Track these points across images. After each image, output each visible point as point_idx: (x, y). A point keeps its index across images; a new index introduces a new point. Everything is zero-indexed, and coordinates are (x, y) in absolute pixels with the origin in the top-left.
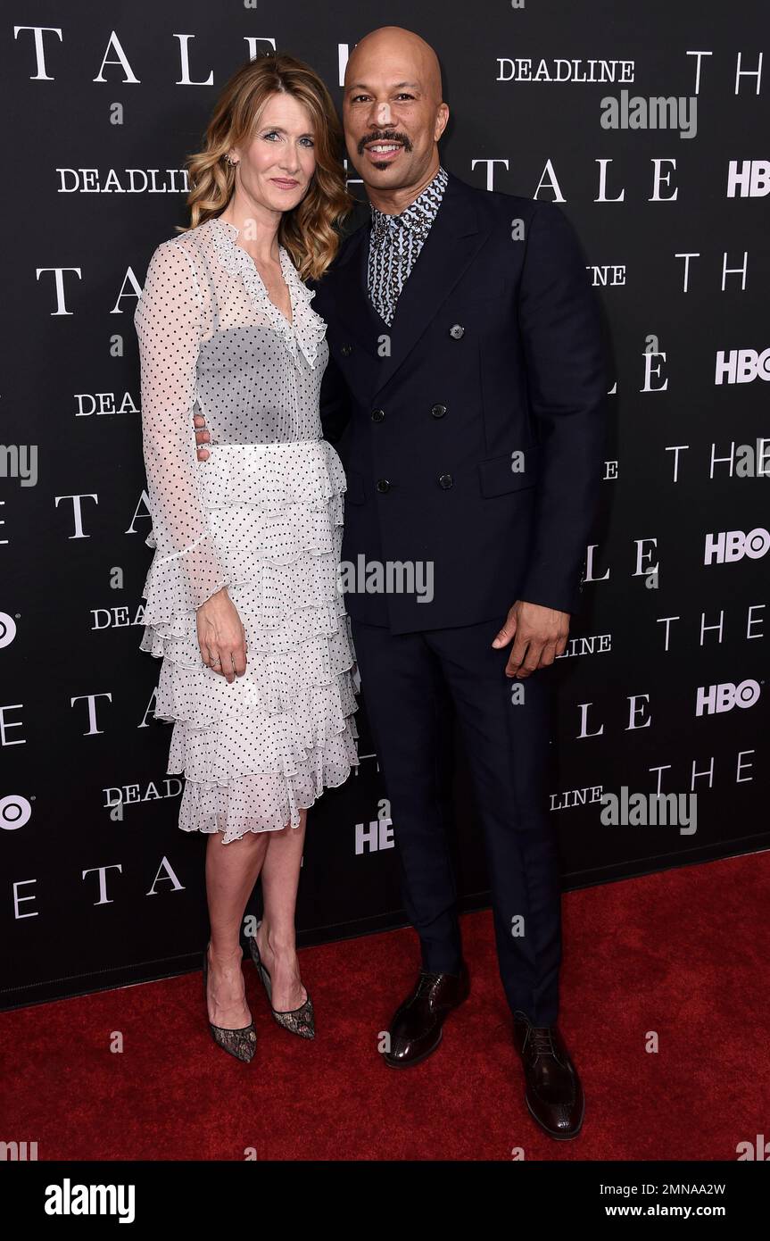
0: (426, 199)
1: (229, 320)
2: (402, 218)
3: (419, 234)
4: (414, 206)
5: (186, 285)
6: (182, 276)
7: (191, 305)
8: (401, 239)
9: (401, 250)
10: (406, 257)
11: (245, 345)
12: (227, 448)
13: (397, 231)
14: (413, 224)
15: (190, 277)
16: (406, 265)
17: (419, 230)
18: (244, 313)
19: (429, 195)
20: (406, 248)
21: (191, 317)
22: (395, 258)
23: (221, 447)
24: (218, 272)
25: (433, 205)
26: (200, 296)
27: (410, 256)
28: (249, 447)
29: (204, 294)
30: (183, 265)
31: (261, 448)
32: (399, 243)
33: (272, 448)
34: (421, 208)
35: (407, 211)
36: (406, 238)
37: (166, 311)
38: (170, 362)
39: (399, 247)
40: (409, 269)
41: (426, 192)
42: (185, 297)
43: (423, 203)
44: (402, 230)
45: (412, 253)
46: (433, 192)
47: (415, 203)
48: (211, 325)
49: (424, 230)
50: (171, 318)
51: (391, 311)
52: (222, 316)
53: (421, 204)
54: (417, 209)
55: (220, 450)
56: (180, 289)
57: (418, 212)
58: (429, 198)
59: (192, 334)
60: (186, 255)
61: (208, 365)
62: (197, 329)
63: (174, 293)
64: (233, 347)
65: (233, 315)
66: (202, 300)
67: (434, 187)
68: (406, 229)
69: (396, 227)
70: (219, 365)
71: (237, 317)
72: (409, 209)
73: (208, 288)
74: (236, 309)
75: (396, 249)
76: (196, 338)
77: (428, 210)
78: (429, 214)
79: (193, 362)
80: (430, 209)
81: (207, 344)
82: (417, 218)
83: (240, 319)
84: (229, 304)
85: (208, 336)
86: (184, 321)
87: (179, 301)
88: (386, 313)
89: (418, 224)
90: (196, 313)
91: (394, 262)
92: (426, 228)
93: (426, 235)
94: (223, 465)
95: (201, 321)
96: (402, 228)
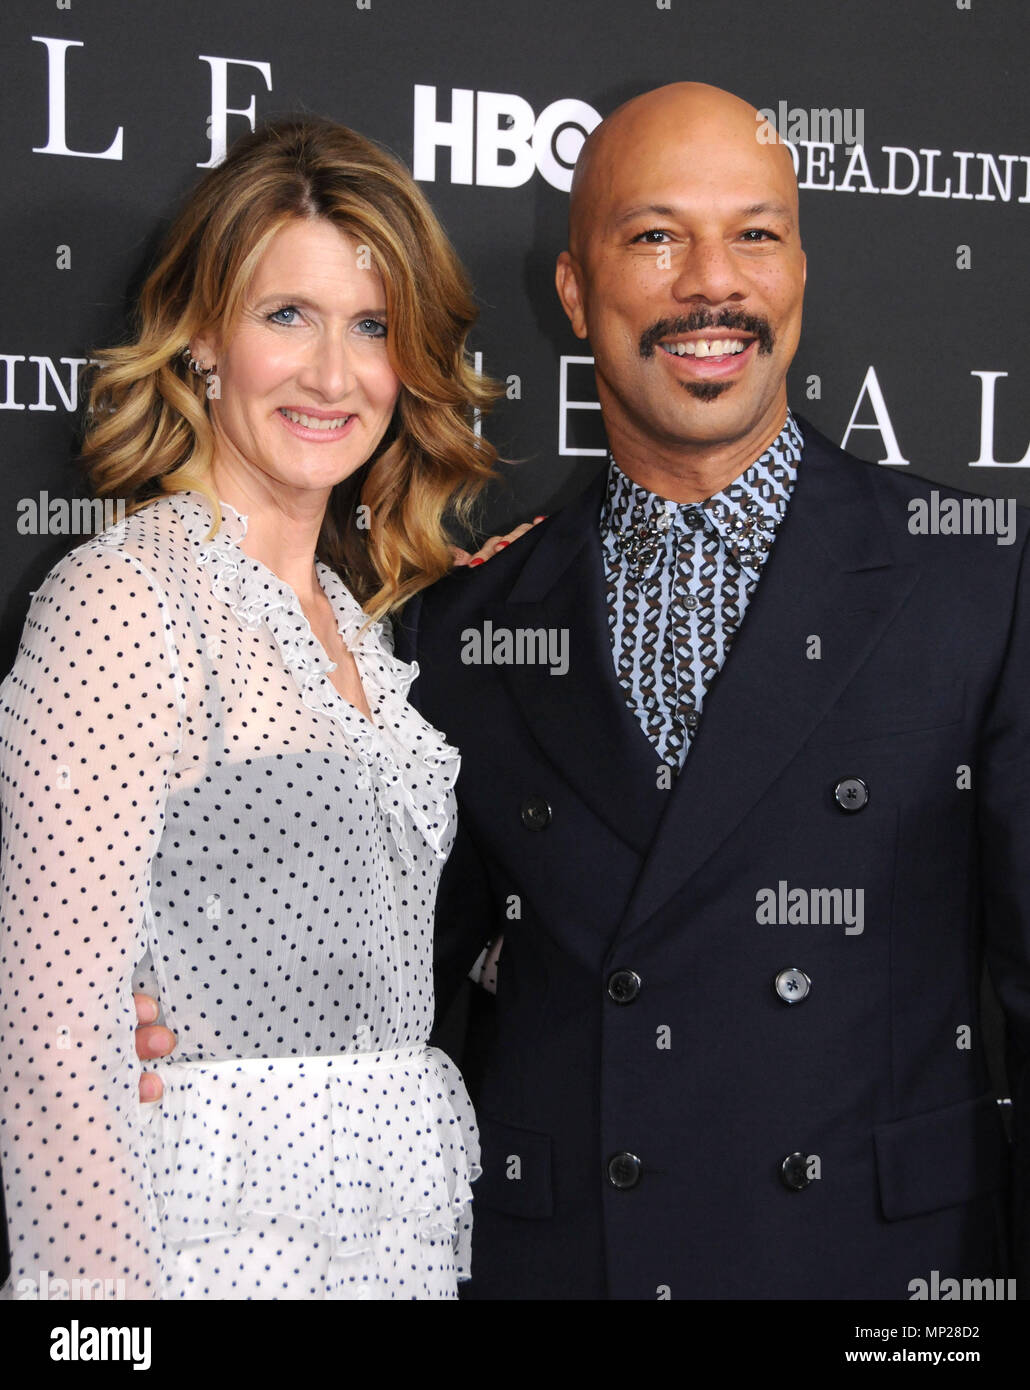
0: (764, 473)
1: (250, 737)
2: (709, 512)
3: (747, 551)
4: (738, 487)
5: (150, 649)
6: (139, 630)
7: (157, 700)
8: (698, 559)
9: (695, 584)
10: (707, 602)
11: (294, 800)
12: (226, 1068)
13: (688, 539)
14: (734, 528)
15: (161, 632)
16: (708, 620)
17: (745, 544)
18: (285, 717)
19: (771, 466)
20: (707, 581)
21: (153, 730)
22: (681, 601)
23: (212, 1067)
24: (214, 617)
25: (779, 489)
26: (179, 678)
27: (718, 600)
28: (286, 1066)
29: (189, 672)
30: (144, 601)
31: (315, 1065)
32: (691, 566)
33: (343, 1063)
34: (753, 492)
35: (720, 496)
36: (709, 558)
37: (94, 715)
38: (95, 844)
39: (689, 576)
40: (719, 629)
41: (765, 459)
42: (147, 680)
43: (758, 483)
44: (699, 538)
45: (724, 593)
46: (779, 459)
47: (740, 481)
48: (202, 749)
49: (757, 544)
50: (106, 732)
51: (668, 726)
52: (232, 726)
53: (753, 484)
54: (745, 494)
55: (209, 1076)
56: (134, 660)
57: (745, 502)
58: (771, 473)
59: (154, 776)
60: (149, 577)
61: (191, 849)
62: (167, 763)
63: (118, 671)
64: (264, 805)
65: (259, 724)
66: (185, 690)
67: (782, 448)
68: (713, 535)
69: (686, 530)
70: (221, 851)
71: (269, 728)
72: (727, 491)
73: (195, 659)
74: (266, 706)
75: (684, 579)
76: (159, 781)
77: (769, 500)
78: (769, 509)
79: (152, 846)
80: (773, 498)
81: (192, 797)
82: (743, 516)
83: (278, 732)
84: (251, 699)
85: (193, 777)
86: (137, 741)
87: (130, 691)
88: (655, 730)
89: (747, 530)
90: (167, 719)
91: (678, 610)
92: (763, 541)
93: (763, 556)
94: (213, 1117)
95: (178, 738)
96: (699, 533)
